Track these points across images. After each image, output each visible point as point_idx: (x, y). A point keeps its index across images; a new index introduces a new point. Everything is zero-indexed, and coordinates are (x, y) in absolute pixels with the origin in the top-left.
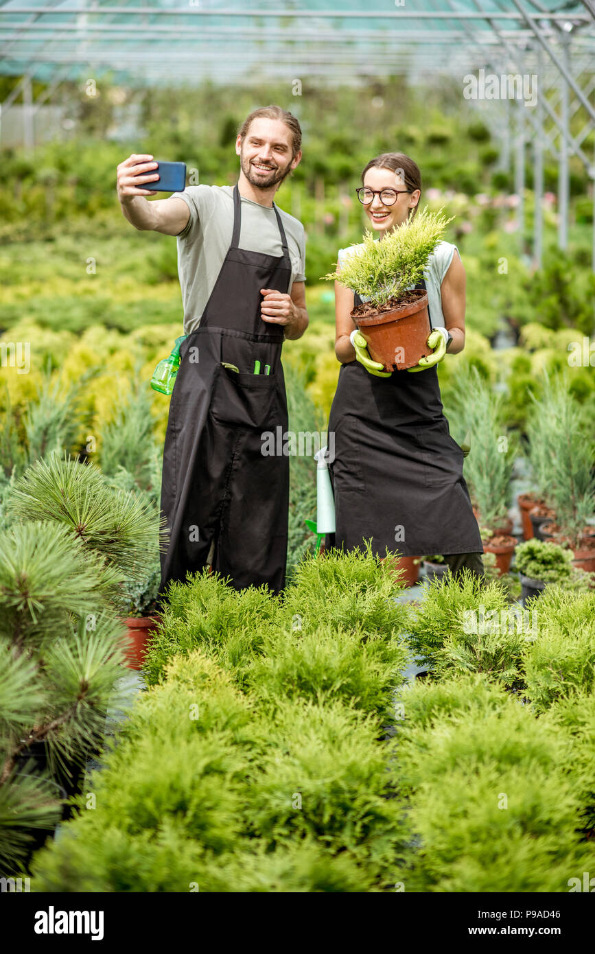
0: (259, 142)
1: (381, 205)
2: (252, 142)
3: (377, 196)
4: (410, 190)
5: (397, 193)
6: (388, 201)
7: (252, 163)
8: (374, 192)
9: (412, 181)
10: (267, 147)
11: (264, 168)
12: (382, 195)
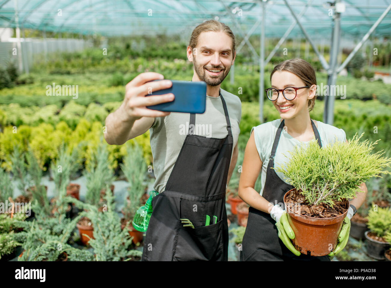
0: (208, 51)
1: (285, 100)
2: (203, 52)
3: (281, 93)
4: (308, 86)
5: (296, 89)
6: (291, 96)
7: (205, 68)
8: (278, 91)
9: (309, 78)
10: (216, 54)
11: (216, 71)
12: (285, 92)
